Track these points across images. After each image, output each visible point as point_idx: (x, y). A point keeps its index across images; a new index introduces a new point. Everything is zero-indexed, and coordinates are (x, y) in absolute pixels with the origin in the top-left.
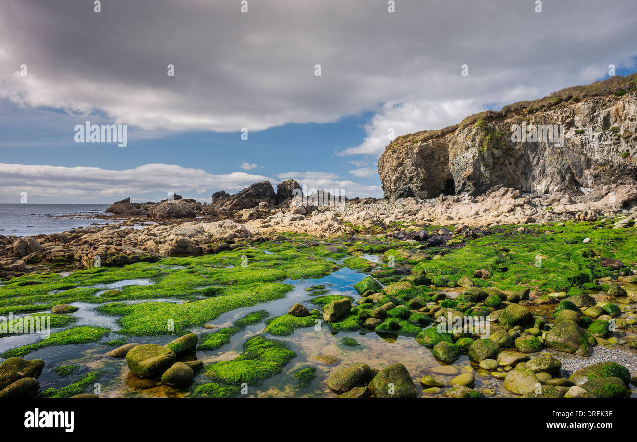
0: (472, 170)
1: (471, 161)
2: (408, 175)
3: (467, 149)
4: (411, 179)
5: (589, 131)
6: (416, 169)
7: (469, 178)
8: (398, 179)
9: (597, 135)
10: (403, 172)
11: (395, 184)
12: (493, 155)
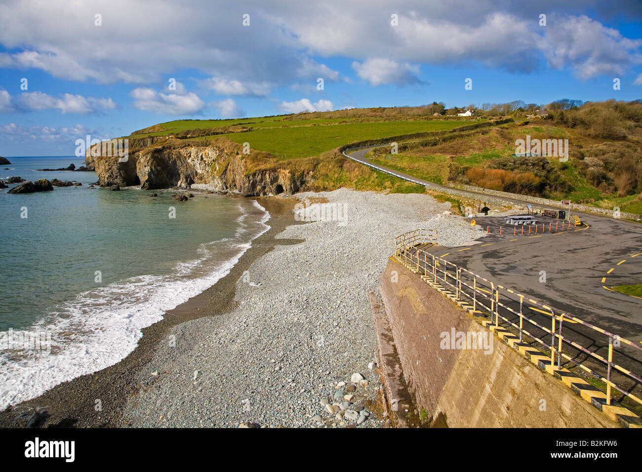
0: (147, 177)
1: (147, 173)
2: (115, 175)
3: (145, 166)
4: (117, 177)
5: (196, 160)
6: (119, 171)
7: (146, 181)
8: (110, 176)
9: (199, 162)
10: (112, 173)
11: (107, 179)
12: (157, 170)
